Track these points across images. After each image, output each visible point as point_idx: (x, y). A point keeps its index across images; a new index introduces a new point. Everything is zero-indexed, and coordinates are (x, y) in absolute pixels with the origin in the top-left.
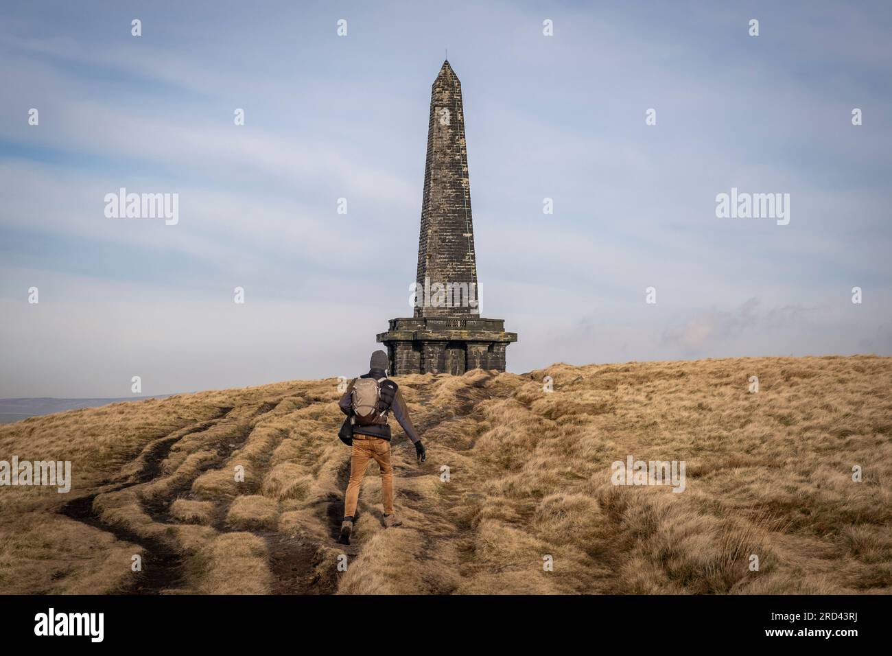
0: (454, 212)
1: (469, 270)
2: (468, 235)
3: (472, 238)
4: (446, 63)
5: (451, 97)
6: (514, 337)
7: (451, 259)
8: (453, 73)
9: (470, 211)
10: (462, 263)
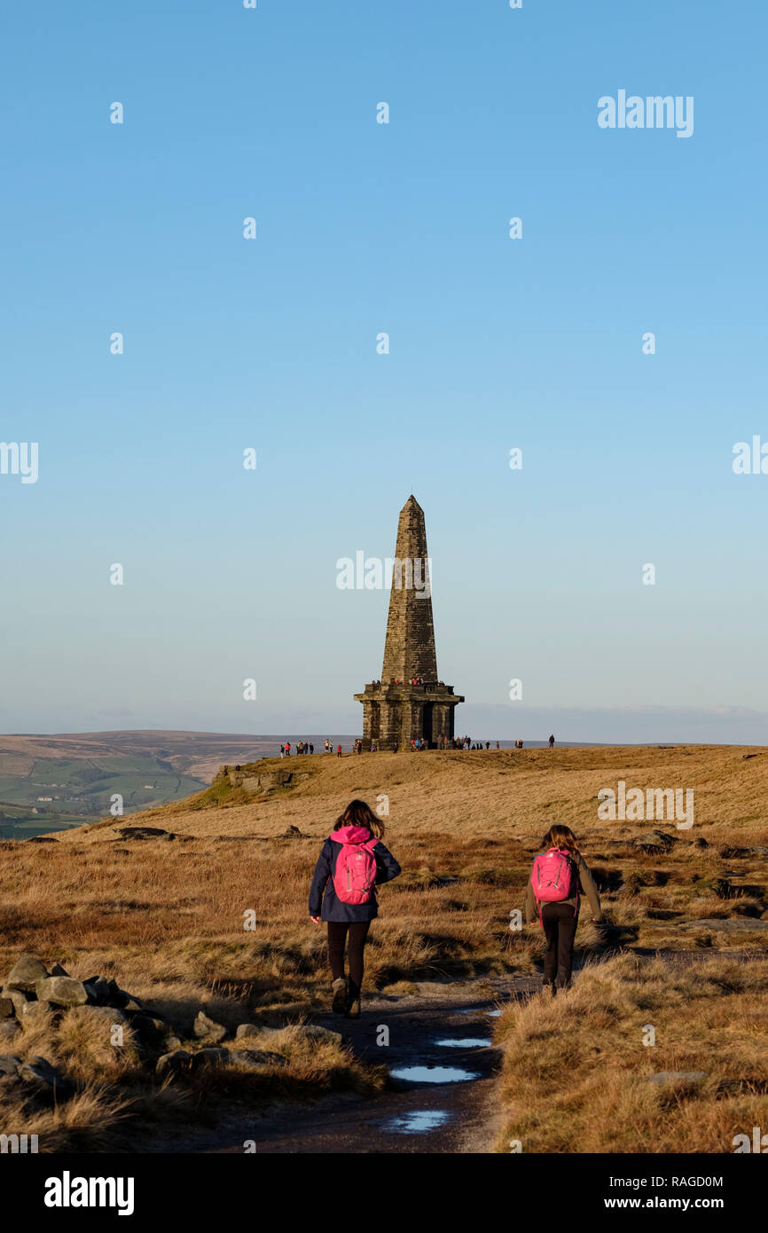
0: (421, 607)
1: (431, 650)
2: (430, 624)
3: (433, 626)
4: (412, 499)
5: (418, 523)
6: (462, 699)
7: (420, 642)
8: (418, 505)
9: (431, 607)
10: (427, 645)
